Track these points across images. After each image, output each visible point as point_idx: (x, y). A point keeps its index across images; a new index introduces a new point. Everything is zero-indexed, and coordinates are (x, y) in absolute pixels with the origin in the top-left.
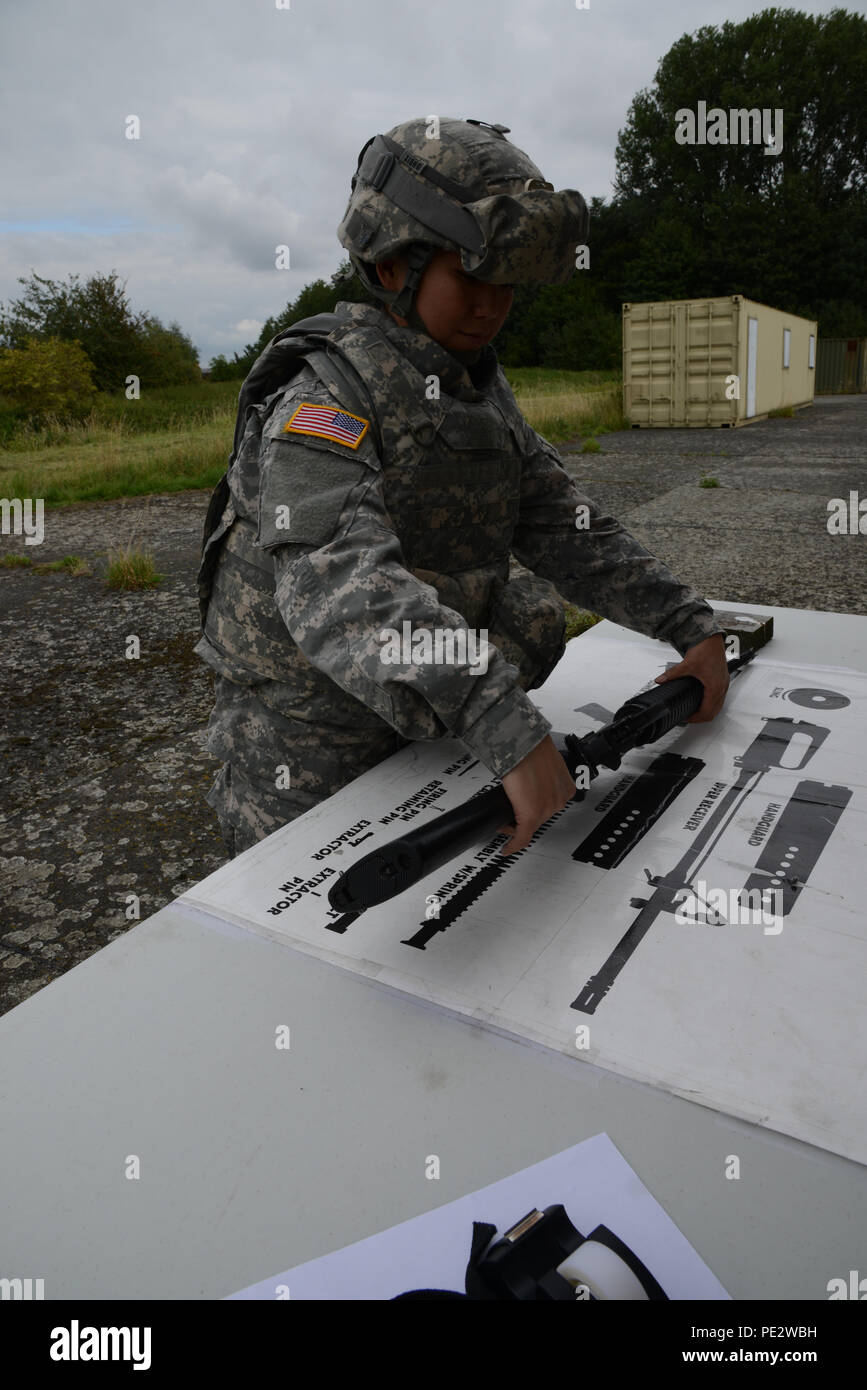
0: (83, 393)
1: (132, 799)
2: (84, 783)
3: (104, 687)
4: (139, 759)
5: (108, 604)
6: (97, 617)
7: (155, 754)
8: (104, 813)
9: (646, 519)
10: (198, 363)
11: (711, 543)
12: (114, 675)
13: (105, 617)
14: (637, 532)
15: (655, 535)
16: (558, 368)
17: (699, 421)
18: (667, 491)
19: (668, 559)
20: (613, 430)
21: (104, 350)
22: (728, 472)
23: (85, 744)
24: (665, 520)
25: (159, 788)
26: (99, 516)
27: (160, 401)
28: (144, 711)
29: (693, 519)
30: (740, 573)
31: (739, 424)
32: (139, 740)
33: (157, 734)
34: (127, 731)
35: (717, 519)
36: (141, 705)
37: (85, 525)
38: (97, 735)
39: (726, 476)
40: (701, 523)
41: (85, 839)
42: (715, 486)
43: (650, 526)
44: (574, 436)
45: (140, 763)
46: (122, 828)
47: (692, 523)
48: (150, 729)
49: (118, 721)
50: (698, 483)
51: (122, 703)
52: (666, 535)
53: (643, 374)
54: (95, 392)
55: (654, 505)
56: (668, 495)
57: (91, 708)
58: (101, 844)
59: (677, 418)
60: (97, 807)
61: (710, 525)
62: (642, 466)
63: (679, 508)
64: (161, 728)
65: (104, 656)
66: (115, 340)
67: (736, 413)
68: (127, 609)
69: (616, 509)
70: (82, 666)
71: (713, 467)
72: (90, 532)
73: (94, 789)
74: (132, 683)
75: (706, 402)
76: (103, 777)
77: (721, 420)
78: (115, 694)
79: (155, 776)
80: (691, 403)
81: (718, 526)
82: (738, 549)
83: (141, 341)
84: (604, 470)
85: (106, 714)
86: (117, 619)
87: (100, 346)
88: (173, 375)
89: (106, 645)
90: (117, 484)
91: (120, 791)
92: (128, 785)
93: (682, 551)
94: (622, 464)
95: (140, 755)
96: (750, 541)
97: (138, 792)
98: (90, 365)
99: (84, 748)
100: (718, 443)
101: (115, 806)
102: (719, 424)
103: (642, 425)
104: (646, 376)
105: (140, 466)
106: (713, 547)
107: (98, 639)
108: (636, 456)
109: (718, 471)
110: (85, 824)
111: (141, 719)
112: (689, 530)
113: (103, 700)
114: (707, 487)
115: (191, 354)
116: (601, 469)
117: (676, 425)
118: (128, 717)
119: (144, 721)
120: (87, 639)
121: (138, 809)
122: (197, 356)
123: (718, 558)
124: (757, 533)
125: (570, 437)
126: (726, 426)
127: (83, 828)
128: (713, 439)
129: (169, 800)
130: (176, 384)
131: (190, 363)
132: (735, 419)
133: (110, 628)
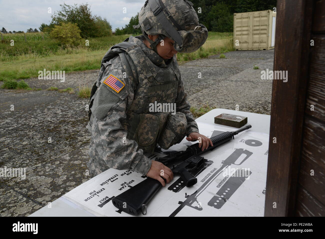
0: (77, 38)
1: (77, 160)
2: (64, 155)
3: (74, 127)
4: (80, 148)
5: (78, 102)
6: (75, 106)
7: (85, 147)
8: (69, 164)
9: (235, 79)
10: (111, 30)
11: (254, 87)
12: (77, 123)
13: (77, 106)
14: (232, 83)
15: (237, 84)
16: (216, 32)
17: (257, 48)
18: (243, 70)
19: (240, 92)
20: (230, 51)
21: (84, 26)
22: (262, 64)
23: (66, 143)
24: (241, 80)
25: (85, 157)
26: (79, 76)
27: (100, 41)
28: (84, 134)
29: (249, 79)
30: (261, 96)
31: (269, 49)
32: (81, 143)
33: (86, 141)
34: (78, 140)
35: (257, 79)
36: (83, 133)
37: (75, 78)
38: (70, 141)
39: (262, 66)
40: (251, 80)
41: (62, 171)
42: (258, 69)
43: (236, 81)
44: (218, 53)
45: (81, 150)
46: (73, 169)
47: (249, 80)
48: (85, 140)
49: (76, 137)
50: (252, 68)
51: (78, 132)
52: (241, 84)
53: (240, 34)
54: (81, 38)
55: (238, 75)
56: (243, 72)
57: (69, 133)
58: (67, 173)
59: (249, 47)
60: (67, 162)
61: (254, 81)
62: (237, 62)
63: (246, 75)
64: (88, 139)
65: (75, 118)
66: (87, 23)
67: (268, 46)
68: (83, 104)
69: (227, 76)
70: (69, 121)
71: (258, 63)
72: (76, 80)
73: (67, 157)
74: (82, 126)
75: (259, 42)
76: (70, 154)
77: (263, 48)
78: (77, 129)
79: (84, 154)
80: (254, 43)
81: (256, 81)
82: (261, 89)
83: (95, 24)
84: (225, 64)
85: (73, 135)
86: (80, 107)
87: (83, 25)
88: (104, 33)
89: (76, 114)
90: (85, 66)
91: (74, 158)
92: (76, 156)
93: (244, 89)
94: (231, 62)
95: (81, 147)
96: (265, 86)
97: (79, 158)
98: (80, 31)
99: (66, 145)
100: (261, 55)
101: (72, 162)
102: (262, 49)
103: (239, 49)
104: (241, 35)
105: (91, 61)
106: (254, 88)
107: (74, 112)
108: (236, 59)
109: (260, 64)
110: (63, 167)
111: (83, 137)
112: (248, 83)
113: (73, 131)
114: (256, 69)
115: (109, 27)
116: (224, 63)
117: (249, 49)
118: (79, 136)
119: (84, 137)
120: (71, 112)
121: (78, 163)
122: (111, 28)
123: (255, 91)
124: (268, 84)
125: (217, 53)
126: (265, 50)
127: (62, 168)
128: (260, 54)
129: (87, 161)
130: (105, 36)
131: (109, 30)
132: (267, 48)
133: (78, 109)
